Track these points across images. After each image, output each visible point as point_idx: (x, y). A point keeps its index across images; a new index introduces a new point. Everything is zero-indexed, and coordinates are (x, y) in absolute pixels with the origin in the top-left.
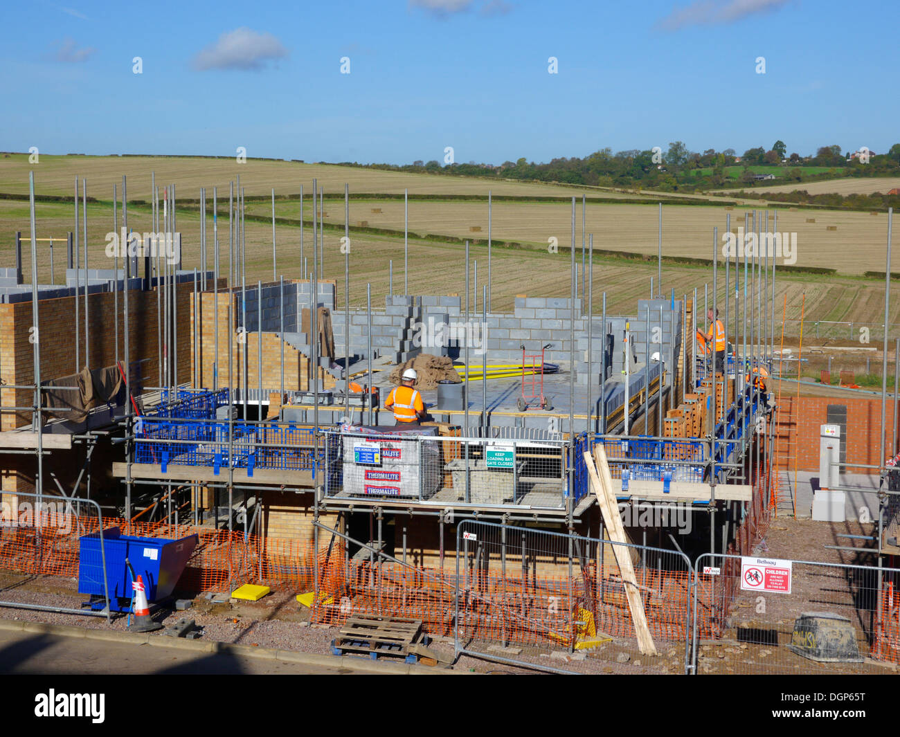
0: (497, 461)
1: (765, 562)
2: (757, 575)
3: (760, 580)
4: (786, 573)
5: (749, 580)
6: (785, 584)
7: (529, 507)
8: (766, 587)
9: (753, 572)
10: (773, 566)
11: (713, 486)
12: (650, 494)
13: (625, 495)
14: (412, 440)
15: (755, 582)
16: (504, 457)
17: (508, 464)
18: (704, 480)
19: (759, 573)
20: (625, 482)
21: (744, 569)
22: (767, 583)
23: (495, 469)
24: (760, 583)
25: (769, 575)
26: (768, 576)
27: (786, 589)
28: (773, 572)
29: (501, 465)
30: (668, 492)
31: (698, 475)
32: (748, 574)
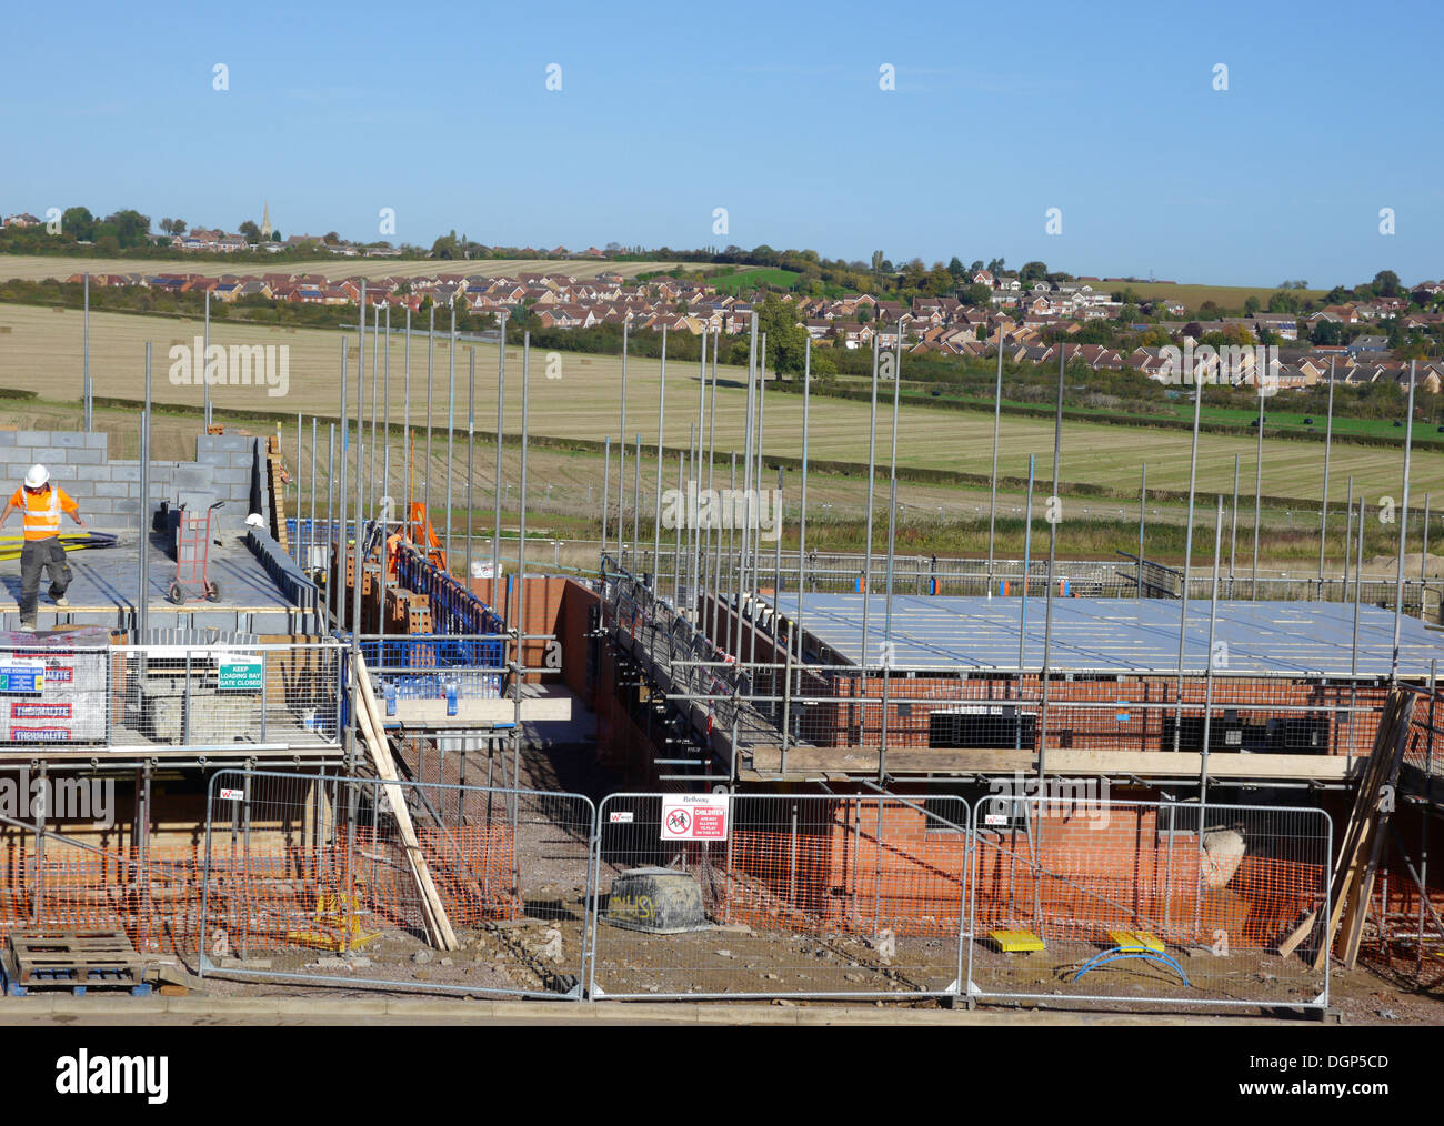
0: (236, 680)
1: (694, 799)
2: (683, 818)
3: (686, 824)
4: (721, 813)
5: (673, 827)
6: (720, 828)
7: (285, 746)
8: (694, 834)
9: (678, 814)
10: (704, 804)
11: (517, 703)
12: (427, 719)
13: (394, 721)
14: (93, 653)
15: (680, 829)
16: (247, 672)
17: (254, 683)
18: (502, 695)
19: (685, 816)
20: (391, 702)
21: (666, 811)
22: (697, 827)
23: (233, 691)
24: (686, 829)
25: (700, 816)
26: (697, 819)
27: (721, 835)
28: (703, 812)
29: (242, 685)
30: (453, 714)
31: (494, 688)
32: (671, 817)
